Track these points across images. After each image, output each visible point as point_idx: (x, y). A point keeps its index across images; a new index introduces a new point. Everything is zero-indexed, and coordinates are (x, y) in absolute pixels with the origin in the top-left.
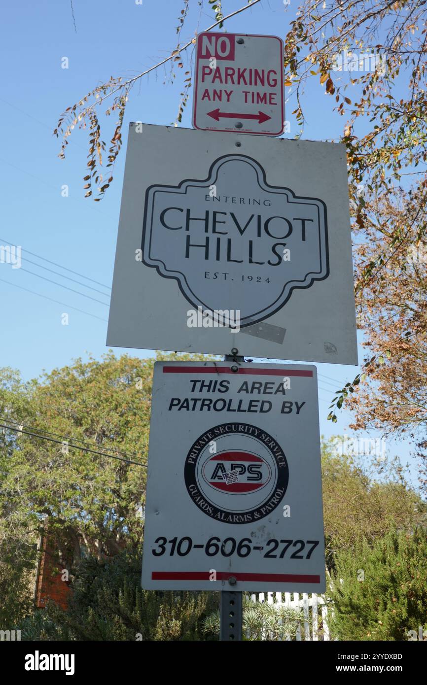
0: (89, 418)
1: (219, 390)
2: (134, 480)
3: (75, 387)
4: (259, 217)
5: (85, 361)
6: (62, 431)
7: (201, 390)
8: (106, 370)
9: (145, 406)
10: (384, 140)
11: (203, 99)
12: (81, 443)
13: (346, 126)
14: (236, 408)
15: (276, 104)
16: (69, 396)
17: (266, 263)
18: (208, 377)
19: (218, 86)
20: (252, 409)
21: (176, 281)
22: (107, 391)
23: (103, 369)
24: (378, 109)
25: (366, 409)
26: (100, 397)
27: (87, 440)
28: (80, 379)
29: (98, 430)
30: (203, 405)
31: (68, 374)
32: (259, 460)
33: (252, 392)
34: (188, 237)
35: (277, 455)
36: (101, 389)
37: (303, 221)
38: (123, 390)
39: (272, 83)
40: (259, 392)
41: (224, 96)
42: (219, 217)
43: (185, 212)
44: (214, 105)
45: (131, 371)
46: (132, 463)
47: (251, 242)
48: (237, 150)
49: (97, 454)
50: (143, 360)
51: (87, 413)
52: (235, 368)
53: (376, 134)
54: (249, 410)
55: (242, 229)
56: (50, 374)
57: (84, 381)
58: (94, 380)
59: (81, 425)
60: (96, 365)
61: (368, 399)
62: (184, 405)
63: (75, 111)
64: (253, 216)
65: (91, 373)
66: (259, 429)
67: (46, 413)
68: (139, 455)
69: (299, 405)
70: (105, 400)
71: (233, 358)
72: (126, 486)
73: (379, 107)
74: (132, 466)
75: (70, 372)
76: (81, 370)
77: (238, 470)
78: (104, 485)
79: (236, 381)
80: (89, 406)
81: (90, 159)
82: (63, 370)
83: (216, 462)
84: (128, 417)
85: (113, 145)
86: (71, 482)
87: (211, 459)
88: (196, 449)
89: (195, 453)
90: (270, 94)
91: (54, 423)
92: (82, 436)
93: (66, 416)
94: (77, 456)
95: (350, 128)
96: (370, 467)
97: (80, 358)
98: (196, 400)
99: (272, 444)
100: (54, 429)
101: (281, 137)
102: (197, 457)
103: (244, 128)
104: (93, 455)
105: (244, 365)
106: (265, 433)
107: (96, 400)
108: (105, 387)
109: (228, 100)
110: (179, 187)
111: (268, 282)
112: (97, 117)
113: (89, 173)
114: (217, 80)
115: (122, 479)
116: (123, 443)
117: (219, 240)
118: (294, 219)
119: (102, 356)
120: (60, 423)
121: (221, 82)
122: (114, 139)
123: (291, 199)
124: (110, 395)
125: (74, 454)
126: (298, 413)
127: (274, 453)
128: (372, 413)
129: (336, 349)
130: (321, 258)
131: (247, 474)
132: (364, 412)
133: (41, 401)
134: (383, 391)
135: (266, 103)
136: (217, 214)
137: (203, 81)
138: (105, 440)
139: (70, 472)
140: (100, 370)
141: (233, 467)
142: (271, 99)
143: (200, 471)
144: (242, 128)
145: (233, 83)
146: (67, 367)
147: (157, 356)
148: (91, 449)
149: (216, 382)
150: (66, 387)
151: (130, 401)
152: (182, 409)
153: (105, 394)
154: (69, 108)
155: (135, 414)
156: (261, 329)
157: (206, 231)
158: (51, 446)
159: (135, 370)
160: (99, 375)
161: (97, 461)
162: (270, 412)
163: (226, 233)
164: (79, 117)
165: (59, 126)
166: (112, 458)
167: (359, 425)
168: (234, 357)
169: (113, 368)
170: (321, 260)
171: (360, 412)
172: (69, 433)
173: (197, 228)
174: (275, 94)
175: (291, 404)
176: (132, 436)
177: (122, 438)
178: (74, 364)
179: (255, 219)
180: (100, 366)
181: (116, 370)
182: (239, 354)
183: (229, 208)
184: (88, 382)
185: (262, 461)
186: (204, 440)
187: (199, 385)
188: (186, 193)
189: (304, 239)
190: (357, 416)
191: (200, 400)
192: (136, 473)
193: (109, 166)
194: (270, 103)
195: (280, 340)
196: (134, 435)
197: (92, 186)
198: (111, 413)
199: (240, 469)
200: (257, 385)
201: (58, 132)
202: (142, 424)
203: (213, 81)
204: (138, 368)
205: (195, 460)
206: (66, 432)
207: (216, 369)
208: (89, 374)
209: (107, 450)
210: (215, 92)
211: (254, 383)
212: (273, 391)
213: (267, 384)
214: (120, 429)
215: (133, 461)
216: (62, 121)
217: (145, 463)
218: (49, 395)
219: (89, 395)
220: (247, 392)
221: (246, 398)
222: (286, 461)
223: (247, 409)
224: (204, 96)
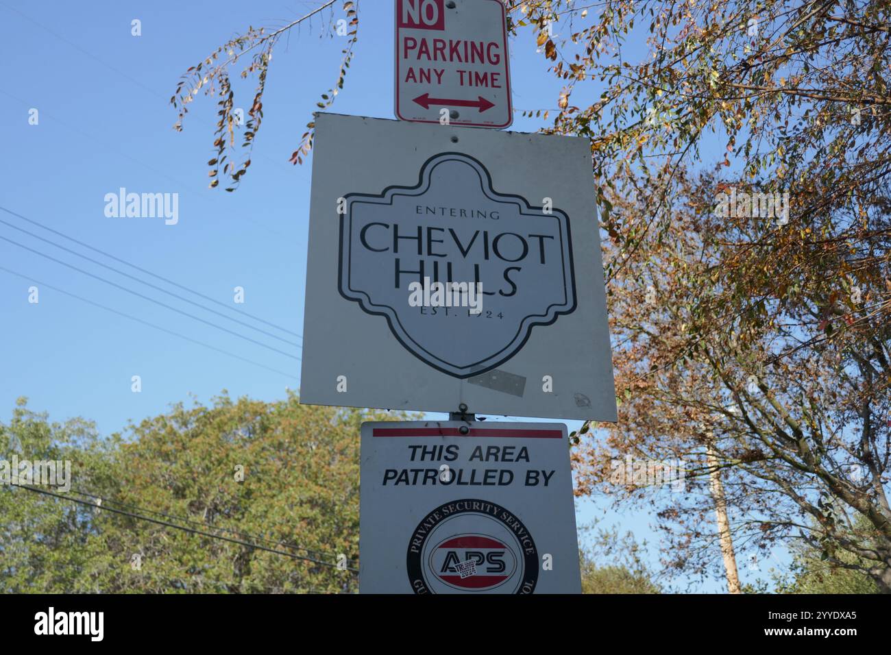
0: (196, 488)
1: (446, 458)
2: (260, 572)
3: (175, 443)
4: (486, 234)
5: (188, 407)
6: (158, 506)
7: (423, 459)
8: (218, 420)
9: (274, 468)
10: (613, 113)
11: (407, 81)
12: (184, 522)
13: (561, 93)
14: (468, 480)
15: (499, 87)
16: (166, 456)
17: (498, 293)
18: (431, 442)
19: (425, 63)
20: (489, 480)
21: (384, 319)
22: (220, 449)
23: (214, 417)
24: (607, 72)
25: (591, 469)
26: (211, 457)
27: (192, 518)
28: (182, 432)
29: (208, 504)
30: (426, 477)
31: (165, 426)
32: (500, 545)
33: (487, 459)
34: (397, 261)
35: (522, 538)
36: (211, 445)
37: (541, 238)
38: (242, 447)
39: (494, 59)
40: (496, 460)
41: (434, 77)
42: (435, 235)
43: (391, 228)
44: (421, 88)
45: (253, 419)
46: (257, 548)
47: (477, 267)
48: (453, 147)
49: (207, 537)
50: (270, 404)
51: (194, 480)
52: (464, 429)
53: (604, 104)
54: (485, 483)
55: (465, 249)
56: (138, 425)
57: (187, 435)
58: (201, 433)
59: (184, 497)
60: (204, 412)
61: (593, 455)
62: (402, 477)
63: (200, 72)
64: (477, 232)
65: (197, 424)
66: (498, 507)
67: (133, 481)
68: (267, 537)
69: (548, 475)
70: (218, 460)
71: (461, 416)
72: (249, 581)
73: (607, 69)
74: (258, 552)
75: (167, 422)
76: (182, 419)
77: (475, 559)
78: (218, 579)
79: (466, 445)
80: (194, 470)
81: (218, 136)
82: (157, 421)
83: (446, 550)
84: (250, 484)
85: (251, 118)
86: (172, 578)
87: (440, 547)
88: (421, 534)
89: (419, 539)
90: (492, 74)
91: (147, 495)
92: (185, 513)
93: (162, 485)
94: (179, 541)
95: (568, 96)
96: (594, 547)
97: (181, 403)
98: (416, 471)
99: (515, 526)
100: (146, 504)
101: (508, 130)
102: (422, 544)
103: (461, 119)
104: (201, 538)
105: (476, 425)
106: (507, 511)
107: (207, 462)
108: (217, 442)
109: (439, 82)
110: (383, 195)
111: (501, 317)
112: (230, 81)
113: (215, 155)
114: (424, 56)
115: (243, 571)
116: (244, 520)
117: (436, 264)
118: (530, 236)
119: (212, 400)
120: (154, 494)
121: (429, 58)
122: (252, 110)
123: (525, 209)
124: (224, 455)
125: (175, 538)
126: (546, 484)
127: (519, 537)
128: (599, 474)
129: (589, 402)
130: (565, 285)
131: (486, 564)
132: (588, 473)
133: (126, 465)
134: (613, 445)
135: (487, 86)
136: (432, 231)
137: (406, 57)
138: (218, 517)
139: (170, 564)
140: (209, 419)
141: (469, 556)
142: (493, 79)
143: (426, 562)
144: (459, 119)
145: (444, 59)
146: (162, 417)
147: (290, 398)
148: (198, 530)
149: (441, 447)
150: (161, 443)
151: (253, 463)
152: (400, 483)
153: (218, 453)
154: (192, 68)
155: (259, 480)
156: (494, 378)
157: (420, 252)
158: (142, 528)
159: (259, 418)
160: (208, 426)
161: (208, 547)
162: (511, 484)
163: (445, 256)
164: (205, 79)
165: (178, 92)
166: (228, 542)
167: (582, 491)
168: (462, 414)
169: (228, 415)
170: (565, 289)
171: (582, 472)
172: (167, 508)
173: (408, 248)
174: (499, 74)
175: (538, 473)
176: (257, 511)
177: (243, 514)
178: (172, 412)
179: (480, 237)
180: (209, 413)
181: (231, 419)
182: (469, 411)
183: (446, 222)
184: (193, 436)
185: (504, 547)
186: (430, 523)
187: (419, 452)
188: (391, 204)
189: (543, 262)
190: (578, 477)
191: (422, 470)
192: (262, 563)
193: (245, 145)
194: (493, 86)
195: (520, 393)
196: (260, 509)
197: (218, 173)
198: (226, 479)
199: (477, 558)
200: (494, 451)
201: (176, 101)
202: (269, 493)
203: (419, 57)
204: (263, 415)
205: (420, 548)
206: (163, 508)
207: (439, 431)
208: (194, 425)
209: (222, 530)
210: (422, 71)
211: (489, 448)
212: (514, 457)
213: (505, 448)
214: (240, 501)
215: (259, 545)
216: (181, 86)
217: (275, 547)
218: (137, 456)
219: (195, 455)
220: (482, 460)
221: (481, 467)
222: (534, 546)
223: (482, 480)
224: (408, 77)
